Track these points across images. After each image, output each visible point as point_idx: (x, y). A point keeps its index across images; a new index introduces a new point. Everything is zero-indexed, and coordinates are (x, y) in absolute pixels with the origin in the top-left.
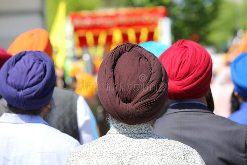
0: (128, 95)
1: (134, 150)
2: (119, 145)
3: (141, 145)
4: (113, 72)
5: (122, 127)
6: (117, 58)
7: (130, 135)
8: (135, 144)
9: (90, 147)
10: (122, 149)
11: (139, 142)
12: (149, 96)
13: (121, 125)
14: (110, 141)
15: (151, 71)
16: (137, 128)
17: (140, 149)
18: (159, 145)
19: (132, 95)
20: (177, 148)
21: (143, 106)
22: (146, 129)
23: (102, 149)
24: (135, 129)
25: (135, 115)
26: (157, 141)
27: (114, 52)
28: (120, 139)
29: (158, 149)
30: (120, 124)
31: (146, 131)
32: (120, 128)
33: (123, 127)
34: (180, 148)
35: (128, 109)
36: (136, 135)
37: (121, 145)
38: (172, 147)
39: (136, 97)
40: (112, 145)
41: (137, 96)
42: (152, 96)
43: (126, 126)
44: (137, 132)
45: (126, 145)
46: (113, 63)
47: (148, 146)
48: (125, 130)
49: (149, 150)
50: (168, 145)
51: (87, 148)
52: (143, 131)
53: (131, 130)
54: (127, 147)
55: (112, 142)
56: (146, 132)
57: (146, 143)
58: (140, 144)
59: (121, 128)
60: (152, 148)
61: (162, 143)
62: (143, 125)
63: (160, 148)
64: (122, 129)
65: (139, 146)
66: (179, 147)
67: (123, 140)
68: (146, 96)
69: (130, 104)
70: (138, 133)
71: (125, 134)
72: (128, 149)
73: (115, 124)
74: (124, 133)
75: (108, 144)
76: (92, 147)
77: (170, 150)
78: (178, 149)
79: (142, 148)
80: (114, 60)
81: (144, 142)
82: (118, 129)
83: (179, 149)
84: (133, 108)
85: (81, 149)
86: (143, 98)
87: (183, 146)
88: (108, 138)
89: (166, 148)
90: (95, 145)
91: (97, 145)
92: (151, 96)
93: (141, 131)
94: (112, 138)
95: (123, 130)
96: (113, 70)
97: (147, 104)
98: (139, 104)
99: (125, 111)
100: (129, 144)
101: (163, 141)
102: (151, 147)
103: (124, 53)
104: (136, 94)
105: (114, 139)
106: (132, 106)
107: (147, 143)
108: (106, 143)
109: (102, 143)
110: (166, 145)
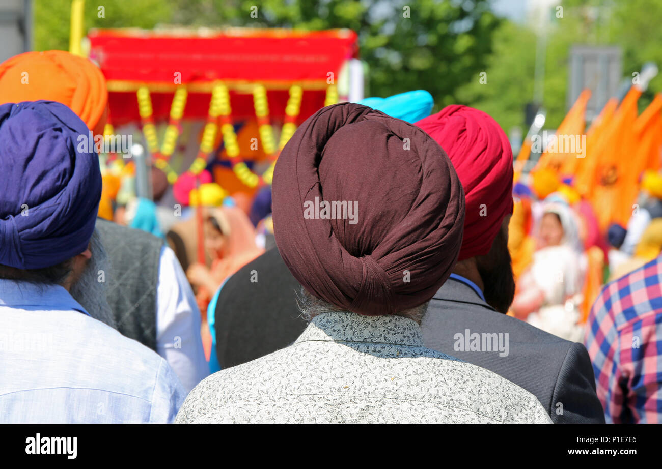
0: (363, 233)
1: (373, 388)
2: (333, 372)
3: (393, 377)
4: (316, 175)
5: (342, 324)
6: (323, 140)
7: (363, 347)
8: (376, 372)
9: (252, 376)
10: (341, 383)
11: (386, 368)
12: (421, 234)
13: (337, 319)
14: (308, 361)
15: (420, 171)
16: (383, 329)
17: (390, 385)
18: (441, 379)
19: (374, 233)
20: (488, 387)
21: (404, 262)
22: (407, 333)
23: (284, 382)
24: (377, 333)
25: (383, 288)
26: (436, 367)
27: (314, 124)
28: (334, 357)
29: (438, 388)
30: (335, 316)
31: (404, 337)
32: (335, 328)
33: (345, 324)
34: (495, 390)
35: (364, 270)
36: (379, 348)
37: (338, 372)
38: (476, 384)
39: (385, 239)
40: (312, 373)
41: (388, 236)
42: (428, 234)
43: (352, 322)
44: (383, 340)
45: (352, 374)
46: (315, 151)
47: (413, 378)
48: (349, 332)
49: (416, 389)
50: (465, 378)
51: (243, 377)
52: (399, 337)
53: (366, 334)
54: (354, 378)
55: (313, 363)
56: (406, 339)
57: (405, 371)
58: (389, 371)
59: (338, 327)
60: (421, 384)
61: (450, 374)
62: (397, 323)
63: (444, 386)
64: (342, 329)
65: (386, 377)
66: (493, 385)
67: (343, 360)
68: (410, 236)
69: (368, 257)
70: (384, 344)
71: (350, 344)
72: (358, 383)
73: (321, 317)
74: (347, 342)
75: (302, 369)
76: (257, 375)
77: (471, 392)
78: (491, 392)
79: (396, 385)
80: (317, 143)
81: (401, 367)
82: (330, 330)
83: (493, 392)
84: (379, 268)
85: (225, 380)
86: (404, 240)
87: (503, 384)
88: (302, 353)
89: (460, 386)
90: (265, 370)
91: (271, 369)
92: (424, 235)
93: (392, 339)
94: (315, 353)
95: (342, 332)
96: (316, 169)
97: (416, 258)
98: (393, 256)
99: (357, 277)
100: (359, 370)
101: (450, 368)
102: (419, 381)
103: (339, 127)
104: (385, 232)
105: (319, 357)
106: (374, 263)
107: (410, 372)
108: (298, 365)
109: (284, 366)
110: (460, 378)
